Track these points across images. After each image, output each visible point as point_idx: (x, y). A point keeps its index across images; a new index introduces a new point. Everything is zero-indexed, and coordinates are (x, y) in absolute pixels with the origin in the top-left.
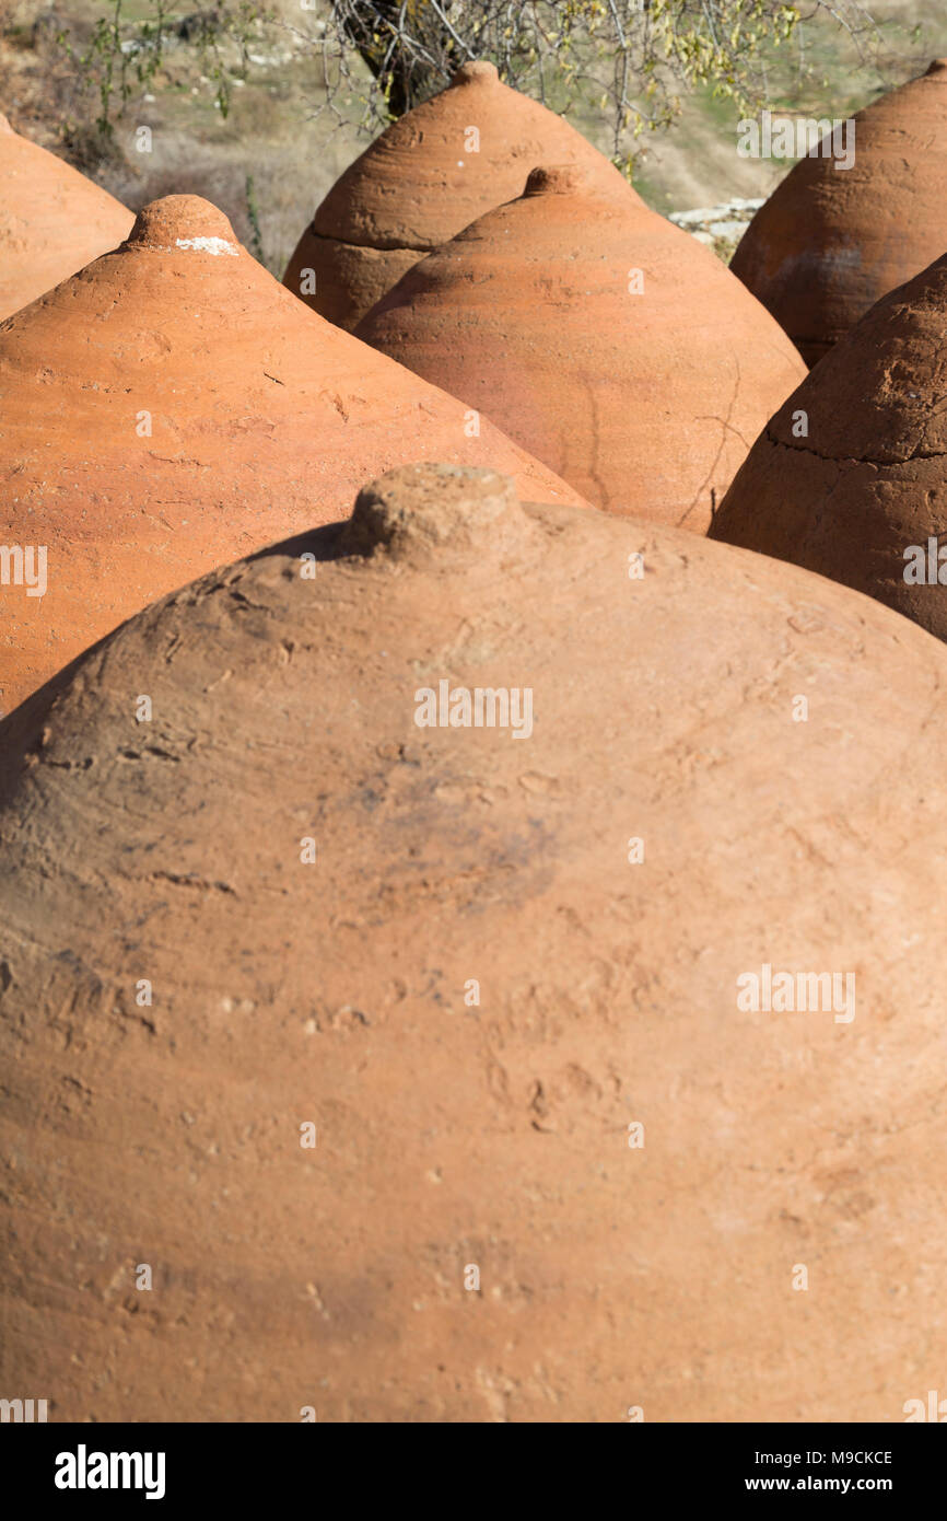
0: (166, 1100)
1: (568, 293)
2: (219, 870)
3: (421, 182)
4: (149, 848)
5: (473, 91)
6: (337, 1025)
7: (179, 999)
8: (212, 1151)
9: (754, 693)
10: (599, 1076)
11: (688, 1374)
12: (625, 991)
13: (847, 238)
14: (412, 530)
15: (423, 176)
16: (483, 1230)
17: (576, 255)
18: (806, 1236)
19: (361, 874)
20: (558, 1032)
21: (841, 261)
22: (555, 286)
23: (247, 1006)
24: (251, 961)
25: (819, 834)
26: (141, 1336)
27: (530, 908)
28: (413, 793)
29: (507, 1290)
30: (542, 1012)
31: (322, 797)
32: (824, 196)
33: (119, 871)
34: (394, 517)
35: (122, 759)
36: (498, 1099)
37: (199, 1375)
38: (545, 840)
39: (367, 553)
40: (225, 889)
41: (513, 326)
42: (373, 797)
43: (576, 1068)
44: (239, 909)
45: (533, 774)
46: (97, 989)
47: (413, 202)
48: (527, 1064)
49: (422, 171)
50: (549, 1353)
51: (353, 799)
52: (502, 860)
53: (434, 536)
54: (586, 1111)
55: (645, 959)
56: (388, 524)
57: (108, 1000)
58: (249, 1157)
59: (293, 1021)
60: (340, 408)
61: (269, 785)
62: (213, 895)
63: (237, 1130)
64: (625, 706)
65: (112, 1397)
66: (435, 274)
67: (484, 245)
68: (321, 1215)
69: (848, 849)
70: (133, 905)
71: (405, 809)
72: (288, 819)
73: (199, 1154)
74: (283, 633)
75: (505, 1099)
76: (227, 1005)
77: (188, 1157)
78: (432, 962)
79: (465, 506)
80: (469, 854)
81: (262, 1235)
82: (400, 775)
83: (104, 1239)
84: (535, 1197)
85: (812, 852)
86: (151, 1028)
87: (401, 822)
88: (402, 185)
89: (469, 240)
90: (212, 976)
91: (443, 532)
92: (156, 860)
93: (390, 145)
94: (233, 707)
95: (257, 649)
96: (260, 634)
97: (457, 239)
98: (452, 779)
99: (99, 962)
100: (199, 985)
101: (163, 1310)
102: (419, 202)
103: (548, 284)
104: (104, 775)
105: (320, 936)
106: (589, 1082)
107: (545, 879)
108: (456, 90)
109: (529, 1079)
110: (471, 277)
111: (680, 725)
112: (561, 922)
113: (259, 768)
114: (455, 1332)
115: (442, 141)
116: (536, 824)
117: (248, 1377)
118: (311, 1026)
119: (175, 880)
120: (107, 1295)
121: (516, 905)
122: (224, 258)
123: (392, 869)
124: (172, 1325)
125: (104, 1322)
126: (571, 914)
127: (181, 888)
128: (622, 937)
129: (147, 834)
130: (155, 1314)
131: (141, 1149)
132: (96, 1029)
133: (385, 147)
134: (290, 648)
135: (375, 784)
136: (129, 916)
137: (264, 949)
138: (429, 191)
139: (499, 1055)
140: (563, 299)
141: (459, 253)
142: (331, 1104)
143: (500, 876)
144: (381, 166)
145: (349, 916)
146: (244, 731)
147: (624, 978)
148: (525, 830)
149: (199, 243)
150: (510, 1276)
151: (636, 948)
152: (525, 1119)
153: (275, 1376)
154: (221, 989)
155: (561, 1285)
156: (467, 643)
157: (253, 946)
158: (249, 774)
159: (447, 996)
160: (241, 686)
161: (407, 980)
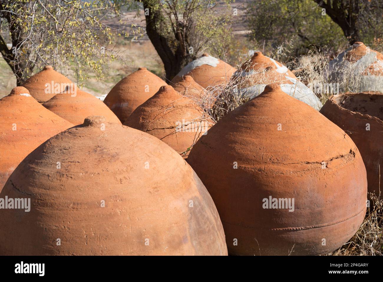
0: (75, 185)
1: (76, 108)
2: (77, 160)
3: (38, 89)
4: (67, 159)
5: (48, 71)
6: (96, 174)
7: (75, 174)
8: (82, 189)
9: (139, 140)
10: (127, 178)
11: (140, 208)
12: (129, 169)
13: (125, 101)
14: (94, 122)
15: (38, 88)
16: (116, 194)
17: (77, 102)
18: (152, 194)
19: (96, 159)
20: (122, 174)
21: (124, 105)
22: (74, 107)
23: (84, 174)
24: (84, 169)
25: (149, 154)
26: (75, 211)
27: (117, 161)
28: (101, 150)
29: (119, 200)
30: (120, 172)
31: (89, 152)
32: (120, 93)
33: (63, 162)
34: (91, 121)
35: (59, 151)
36: (116, 181)
37: (83, 214)
38: (118, 155)
39: (88, 126)
40: (78, 162)
41: (66, 115)
42: (96, 151)
43: (125, 177)
44: (81, 164)
45: (115, 148)
46: (63, 175)
47: (36, 93)
48: (119, 177)
49: (38, 87)
50: (125, 206)
51: (93, 152)
52: (113, 157)
53: (97, 123)
54: (126, 181)
55: (131, 166)
56: (91, 122)
57: (65, 176)
58: (87, 189)
59: (90, 175)
60: (52, 121)
61: (82, 151)
62: (77, 163)
63: (85, 187)
64: (124, 141)
65: (72, 219)
66: (48, 105)
67: (58, 100)
68: (97, 194)
69: (152, 156)
70: (66, 165)
71: (100, 152)
72: (85, 154)
73: (80, 190)
74: (79, 135)
75: (117, 180)
76: (81, 174)
77: (79, 191)
78: (106, 167)
79: (100, 119)
80: (109, 156)
81: (90, 197)
82: (99, 149)
83: (69, 201)
84: (122, 190)
85: (148, 156)
86: (72, 178)
87: (100, 153)
88: (34, 90)
89: (55, 99)
90: (79, 171)
91: (98, 123)
92: (68, 160)
93: (30, 82)
94: (74, 143)
95: (75, 137)
96: (75, 136)
97: (52, 99)
98: (105, 149)
99: (63, 172)
100: (77, 172)
101: (78, 208)
102: (38, 93)
103: (72, 107)
104: (57, 153)
105: (92, 166)
106: (126, 178)
107: (118, 159)
108: (44, 71)
109: (120, 178)
110: (56, 106)
111: (131, 143)
112: (121, 163)
113: (80, 149)
114: (114, 205)
115: (42, 81)
116: (116, 153)
117: (89, 213)
118: (93, 175)
119: (71, 162)
120: (70, 207)
121: (115, 161)
122: (29, 97)
123: (100, 158)
124: (79, 209)
125: (70, 211)
126: (122, 162)
127: (72, 163)
128: (128, 164)
129: (66, 158)
130: (76, 208)
131: (72, 191)
132: (64, 179)
133: (29, 82)
134: (80, 137)
135: (96, 150)
136: (66, 167)
137: (85, 168)
138: (40, 91)
139: (116, 176)
140: (75, 109)
141: (53, 101)
142: (96, 183)
143: (113, 158)
144: (28, 86)
145: (95, 163)
146: (77, 145)
147: (129, 168)
148: (115, 154)
149: (24, 94)
150: (120, 199)
151: (130, 165)
152: (120, 182)
153: (93, 213)
154: (80, 172)
155: (125, 199)
156: (104, 135)
157: (84, 168)
158: (79, 150)
159: (109, 171)
160: (74, 141)
161: (104, 169)
